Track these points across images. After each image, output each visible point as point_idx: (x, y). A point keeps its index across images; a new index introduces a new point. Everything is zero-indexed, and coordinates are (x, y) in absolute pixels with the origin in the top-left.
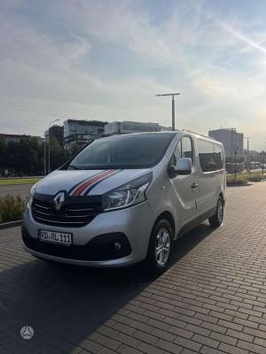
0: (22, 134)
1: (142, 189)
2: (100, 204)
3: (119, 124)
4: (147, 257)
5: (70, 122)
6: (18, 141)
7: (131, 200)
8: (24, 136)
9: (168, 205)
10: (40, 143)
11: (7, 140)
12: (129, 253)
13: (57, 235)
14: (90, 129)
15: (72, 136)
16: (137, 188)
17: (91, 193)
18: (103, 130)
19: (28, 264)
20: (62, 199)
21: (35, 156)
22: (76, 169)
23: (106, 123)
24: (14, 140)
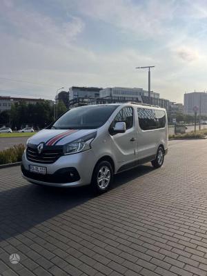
0: (38, 98)
1: (88, 142)
2: (62, 151)
3: (111, 89)
4: (91, 183)
5: (74, 88)
6: (35, 103)
7: (81, 148)
8: (40, 100)
9: (108, 151)
10: (51, 105)
11: (28, 103)
12: (79, 180)
13: (38, 168)
14: (89, 94)
15: (76, 99)
16: (85, 141)
17: (57, 144)
18: (98, 95)
19: (26, 186)
20: (42, 148)
21: (48, 115)
22: (56, 128)
23: (101, 89)
24: (32, 103)
